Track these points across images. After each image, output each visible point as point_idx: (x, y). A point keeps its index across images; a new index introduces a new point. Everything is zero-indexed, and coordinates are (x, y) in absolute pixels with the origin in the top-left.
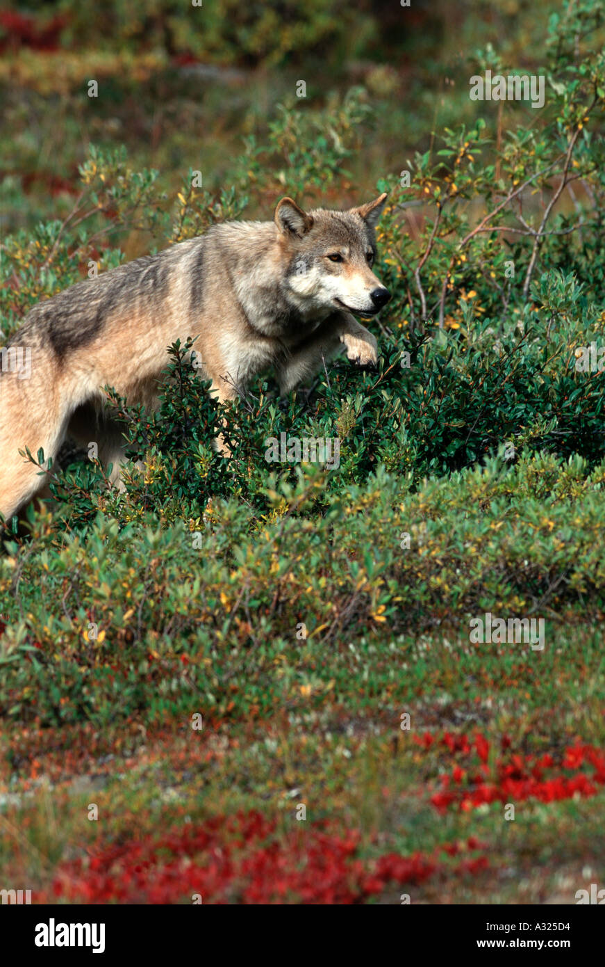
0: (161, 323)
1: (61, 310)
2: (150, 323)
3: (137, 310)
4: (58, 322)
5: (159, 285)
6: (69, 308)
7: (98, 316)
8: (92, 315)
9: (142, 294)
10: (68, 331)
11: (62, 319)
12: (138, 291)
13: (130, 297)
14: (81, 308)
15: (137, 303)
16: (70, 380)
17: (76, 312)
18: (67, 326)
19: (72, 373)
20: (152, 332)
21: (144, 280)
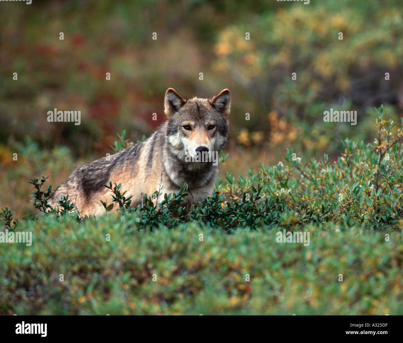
0: (134, 176)
1: (91, 168)
2: (129, 176)
3: (124, 168)
4: (88, 174)
5: (136, 154)
6: (95, 167)
7: (108, 172)
8: (105, 171)
9: (127, 159)
10: (92, 180)
11: (90, 173)
12: (126, 158)
13: (122, 161)
14: (101, 168)
15: (125, 165)
16: (92, 209)
17: (98, 169)
18: (92, 177)
19: (94, 205)
20: (130, 182)
21: (130, 152)
